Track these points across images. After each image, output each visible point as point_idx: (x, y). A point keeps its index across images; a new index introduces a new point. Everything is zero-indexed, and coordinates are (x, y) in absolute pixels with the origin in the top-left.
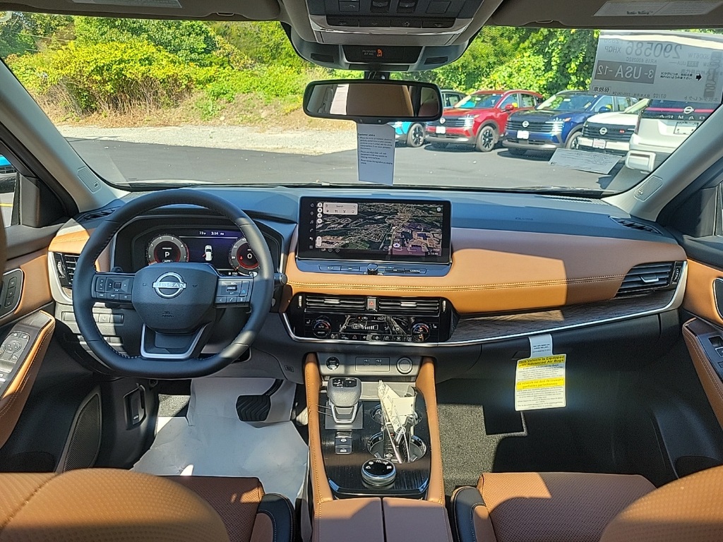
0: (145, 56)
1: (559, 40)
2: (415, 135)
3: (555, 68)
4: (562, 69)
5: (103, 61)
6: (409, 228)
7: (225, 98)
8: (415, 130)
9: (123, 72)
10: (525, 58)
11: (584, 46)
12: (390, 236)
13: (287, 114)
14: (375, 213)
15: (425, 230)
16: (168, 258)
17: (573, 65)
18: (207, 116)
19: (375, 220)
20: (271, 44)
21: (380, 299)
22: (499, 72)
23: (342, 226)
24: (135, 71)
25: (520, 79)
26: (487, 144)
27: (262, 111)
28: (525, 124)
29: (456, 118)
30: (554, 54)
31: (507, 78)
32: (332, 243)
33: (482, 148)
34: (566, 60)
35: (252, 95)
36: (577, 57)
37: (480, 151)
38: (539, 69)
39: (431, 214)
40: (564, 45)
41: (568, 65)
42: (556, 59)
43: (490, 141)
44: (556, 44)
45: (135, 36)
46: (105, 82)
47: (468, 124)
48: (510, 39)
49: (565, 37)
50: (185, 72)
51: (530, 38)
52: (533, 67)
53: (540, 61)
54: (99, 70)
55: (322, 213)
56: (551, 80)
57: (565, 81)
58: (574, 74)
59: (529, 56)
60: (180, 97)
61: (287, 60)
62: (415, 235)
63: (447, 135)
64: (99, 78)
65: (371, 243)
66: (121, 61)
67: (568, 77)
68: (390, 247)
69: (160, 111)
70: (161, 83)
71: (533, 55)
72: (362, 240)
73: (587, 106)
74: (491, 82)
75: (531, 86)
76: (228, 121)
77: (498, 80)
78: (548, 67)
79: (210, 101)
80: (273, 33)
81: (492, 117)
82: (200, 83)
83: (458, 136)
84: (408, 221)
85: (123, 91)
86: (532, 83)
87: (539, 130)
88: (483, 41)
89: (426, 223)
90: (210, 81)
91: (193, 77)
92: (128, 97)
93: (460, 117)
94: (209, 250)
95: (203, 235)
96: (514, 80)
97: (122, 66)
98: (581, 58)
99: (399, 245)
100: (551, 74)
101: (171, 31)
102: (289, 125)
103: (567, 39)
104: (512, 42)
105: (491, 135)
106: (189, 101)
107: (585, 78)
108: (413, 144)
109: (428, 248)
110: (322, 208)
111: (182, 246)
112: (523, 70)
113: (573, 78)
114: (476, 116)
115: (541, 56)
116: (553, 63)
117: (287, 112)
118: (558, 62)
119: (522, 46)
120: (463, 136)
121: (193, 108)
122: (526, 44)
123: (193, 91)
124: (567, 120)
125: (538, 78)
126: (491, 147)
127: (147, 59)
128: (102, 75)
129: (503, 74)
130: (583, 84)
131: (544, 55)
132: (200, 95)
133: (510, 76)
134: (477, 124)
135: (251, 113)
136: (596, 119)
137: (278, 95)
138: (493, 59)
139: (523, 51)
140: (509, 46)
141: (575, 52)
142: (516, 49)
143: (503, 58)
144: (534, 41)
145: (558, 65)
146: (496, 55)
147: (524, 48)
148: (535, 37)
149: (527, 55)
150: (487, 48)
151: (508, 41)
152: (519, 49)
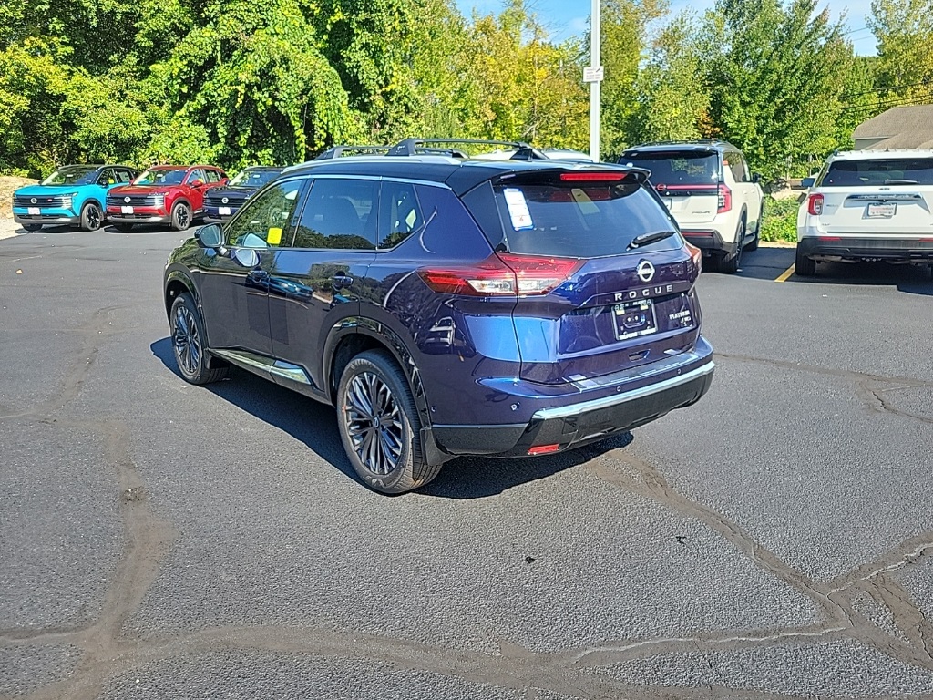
2: (89, 217)
3: (223, 140)
4: (231, 140)
8: (89, 211)
10: (184, 127)
11: (249, 119)
17: (242, 139)
22: (159, 143)
26: (182, 222)
28: (225, 200)
29: (144, 197)
30: (218, 125)
31: (170, 150)
33: (179, 226)
34: (234, 133)
36: (245, 131)
37: (177, 230)
38: (204, 140)
40: (227, 117)
41: (237, 139)
42: (222, 132)
43: (185, 218)
44: (219, 115)
47: (158, 203)
48: (161, 105)
49: (227, 109)
51: (185, 105)
52: (196, 138)
53: (202, 131)
56: (221, 152)
57: (236, 154)
58: (245, 147)
59: (189, 126)
63: (136, 214)
67: (239, 149)
71: (193, 124)
74: (153, 154)
75: (199, 158)
77: (161, 152)
78: (214, 138)
81: (181, 194)
83: (150, 215)
88: (128, 106)
93: (149, 196)
96: (178, 151)
98: (249, 132)
100: (219, 147)
103: (230, 110)
105: (185, 213)
107: (256, 151)
108: (91, 228)
112: (185, 141)
113: (246, 152)
114: (167, 194)
115: (203, 126)
116: (220, 135)
118: (226, 133)
119: (178, 113)
120: (156, 215)
122: (183, 112)
125: (204, 149)
126: (187, 225)
129: (164, 144)
131: (207, 125)
133: (173, 146)
134: (168, 203)
138: (147, 128)
139: (180, 119)
140: (162, 112)
141: (241, 125)
142: (172, 116)
143: (158, 127)
144: (191, 110)
145: (225, 137)
146: (148, 123)
147: (181, 117)
148: (191, 106)
149: (186, 123)
150: (136, 115)
151: (158, 108)
152: (175, 117)
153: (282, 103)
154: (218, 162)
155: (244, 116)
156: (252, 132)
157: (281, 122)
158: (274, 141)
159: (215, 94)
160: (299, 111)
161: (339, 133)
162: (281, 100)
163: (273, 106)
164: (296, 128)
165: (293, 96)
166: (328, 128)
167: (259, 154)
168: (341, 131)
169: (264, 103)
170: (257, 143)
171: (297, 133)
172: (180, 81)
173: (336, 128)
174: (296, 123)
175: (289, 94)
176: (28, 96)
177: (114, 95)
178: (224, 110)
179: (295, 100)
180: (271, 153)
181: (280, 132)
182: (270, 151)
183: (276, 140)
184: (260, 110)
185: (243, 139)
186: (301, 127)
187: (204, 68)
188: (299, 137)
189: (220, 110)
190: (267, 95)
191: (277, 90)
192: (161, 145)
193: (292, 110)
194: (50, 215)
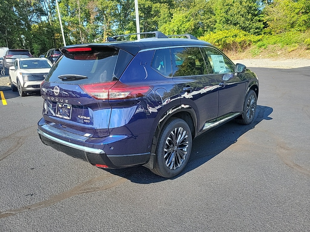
0: (235, 34)
5: (219, 38)
7: (263, 47)
9: (226, 41)
13: (290, 52)
18: (255, 55)
20: (292, 22)
24: (229, 40)
27: (278, 51)
35: (276, 45)
45: (234, 26)
46: (219, 45)
50: (249, 39)
54: (218, 41)
60: (246, 48)
61: (299, 28)
64: (217, 44)
66: (226, 37)
69: (237, 54)
70: (239, 43)
76: (262, 57)
79: (257, 49)
80: (293, 17)
82: (254, 42)
85: (225, 48)
90: (259, 41)
91: (252, 40)
92: (227, 50)
97: (226, 39)
101: (248, 23)
102: (289, 57)
106: (249, 49)
117: (289, 51)
121: (249, 52)
123: (251, 45)
127: (235, 35)
128: (219, 43)
132: (254, 47)
135: (273, 53)
137: (288, 44)
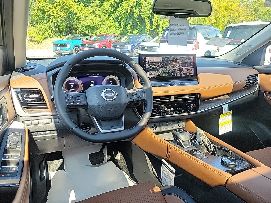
1: (123, 17)
2: (76, 51)
3: (122, 27)
4: (125, 27)
6: (182, 66)
8: (76, 49)
10: (111, 23)
11: (131, 19)
12: (175, 70)
14: (169, 61)
15: (188, 67)
16: (72, 88)
19: (169, 63)
21: (175, 96)
22: (103, 28)
23: (156, 66)
25: (111, 31)
28: (118, 46)
29: (92, 44)
30: (121, 22)
31: (106, 30)
32: (153, 74)
34: (126, 25)
38: (117, 27)
39: (189, 60)
40: (124, 19)
41: (127, 26)
42: (122, 24)
44: (122, 18)
48: (105, 16)
49: (125, 16)
51: (112, 16)
52: (115, 27)
53: (117, 24)
55: (148, 61)
56: (122, 31)
57: (126, 32)
58: (129, 29)
59: (113, 23)
62: (184, 69)
63: (89, 50)
65: (168, 73)
67: (127, 30)
68: (176, 74)
71: (114, 22)
72: (165, 72)
73: (138, 40)
77: (103, 31)
78: (120, 25)
81: (105, 44)
84: (181, 63)
86: (115, 32)
87: (123, 48)
88: (95, 16)
89: (188, 64)
93: (94, 44)
94: (92, 83)
95: (90, 76)
96: (108, 31)
98: (131, 24)
99: (179, 73)
100: (121, 29)
103: (125, 17)
104: (106, 17)
109: (189, 74)
110: (148, 59)
111: (79, 82)
112: (111, 28)
113: (129, 31)
114: (100, 43)
115: (117, 23)
116: (122, 25)
118: (123, 25)
119: (110, 18)
122: (111, 18)
124: (132, 44)
125: (117, 30)
130: (132, 33)
131: (118, 22)
133: (107, 29)
134: (100, 47)
136: (142, 44)
138: (100, 23)
139: (110, 21)
140: (105, 18)
141: (129, 22)
142: (108, 20)
143: (103, 23)
144: (114, 17)
145: (123, 26)
146: (101, 22)
147: (111, 20)
148: (114, 16)
149: (112, 22)
150: (97, 19)
151: (104, 17)
152: (109, 20)
153: (143, 13)
154: (121, 34)
155: (130, 18)
156: (132, 24)
157: (142, 20)
158: (139, 27)
159: (121, 11)
160: (148, 16)
161: (161, 24)
162: (143, 12)
163: (139, 14)
164: (146, 22)
165: (147, 10)
166: (158, 22)
167: (134, 32)
168: (163, 24)
169: (137, 13)
170: (133, 28)
171: (147, 24)
172: (111, 7)
173: (161, 22)
174: (147, 20)
175: (146, 10)
176: (66, 13)
177: (91, 13)
178: (123, 16)
179: (147, 12)
180: (138, 31)
181: (141, 24)
182: (137, 31)
183: (140, 27)
184: (135, 16)
185: (129, 26)
186: (149, 21)
187: (119, 3)
188: (147, 25)
189: (122, 17)
190: (138, 10)
191: (141, 8)
192: (103, 29)
193: (146, 16)
194: (63, 50)
